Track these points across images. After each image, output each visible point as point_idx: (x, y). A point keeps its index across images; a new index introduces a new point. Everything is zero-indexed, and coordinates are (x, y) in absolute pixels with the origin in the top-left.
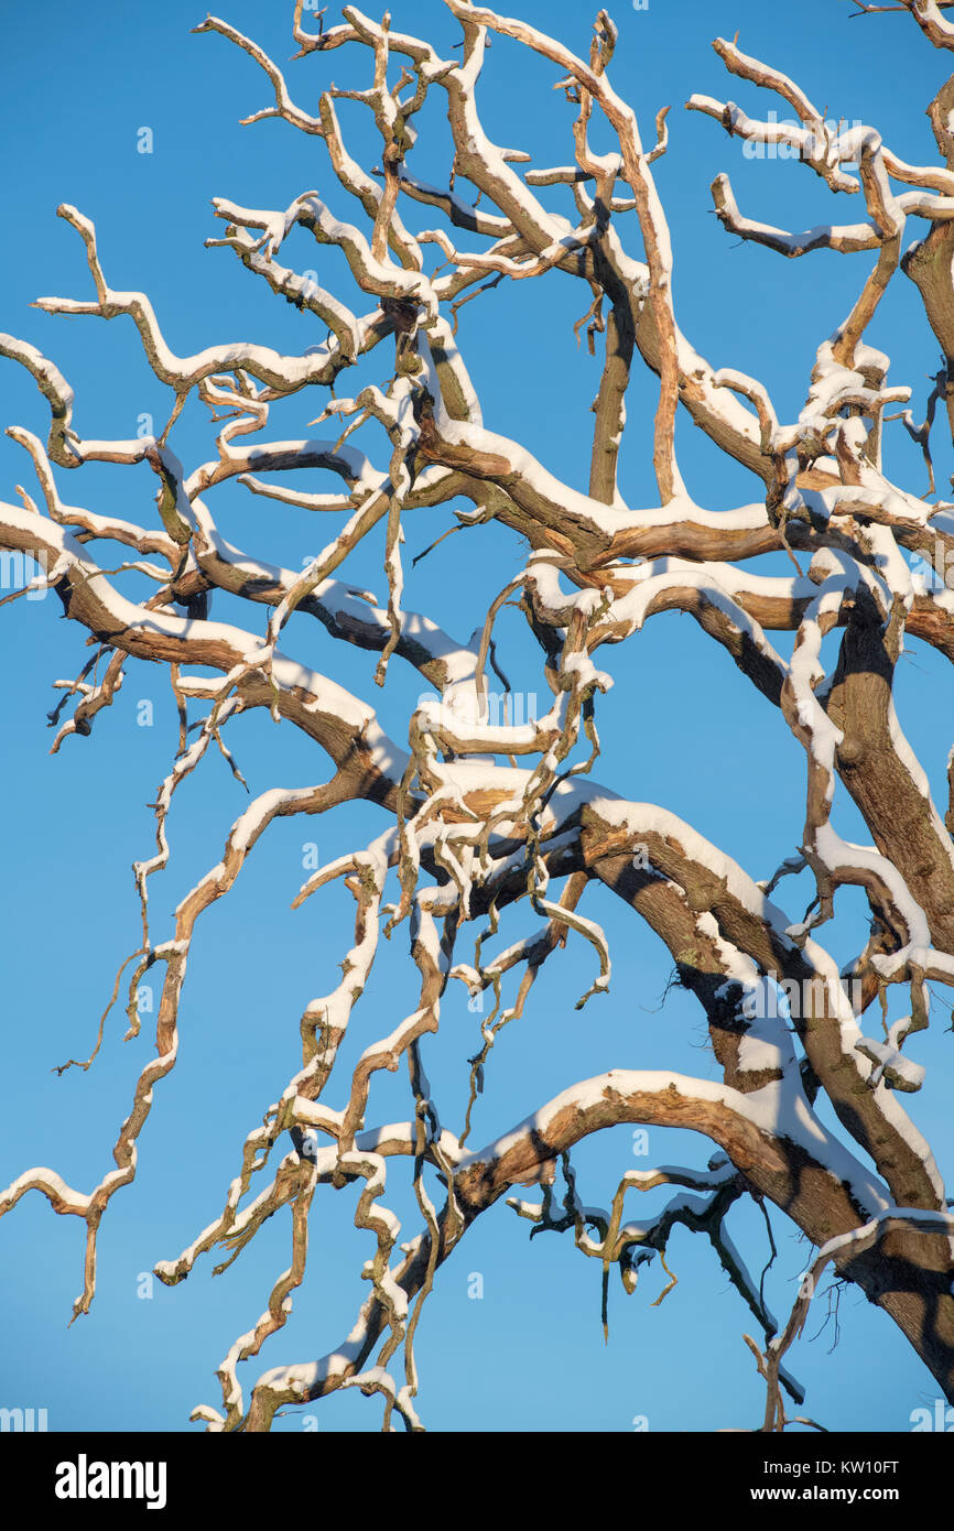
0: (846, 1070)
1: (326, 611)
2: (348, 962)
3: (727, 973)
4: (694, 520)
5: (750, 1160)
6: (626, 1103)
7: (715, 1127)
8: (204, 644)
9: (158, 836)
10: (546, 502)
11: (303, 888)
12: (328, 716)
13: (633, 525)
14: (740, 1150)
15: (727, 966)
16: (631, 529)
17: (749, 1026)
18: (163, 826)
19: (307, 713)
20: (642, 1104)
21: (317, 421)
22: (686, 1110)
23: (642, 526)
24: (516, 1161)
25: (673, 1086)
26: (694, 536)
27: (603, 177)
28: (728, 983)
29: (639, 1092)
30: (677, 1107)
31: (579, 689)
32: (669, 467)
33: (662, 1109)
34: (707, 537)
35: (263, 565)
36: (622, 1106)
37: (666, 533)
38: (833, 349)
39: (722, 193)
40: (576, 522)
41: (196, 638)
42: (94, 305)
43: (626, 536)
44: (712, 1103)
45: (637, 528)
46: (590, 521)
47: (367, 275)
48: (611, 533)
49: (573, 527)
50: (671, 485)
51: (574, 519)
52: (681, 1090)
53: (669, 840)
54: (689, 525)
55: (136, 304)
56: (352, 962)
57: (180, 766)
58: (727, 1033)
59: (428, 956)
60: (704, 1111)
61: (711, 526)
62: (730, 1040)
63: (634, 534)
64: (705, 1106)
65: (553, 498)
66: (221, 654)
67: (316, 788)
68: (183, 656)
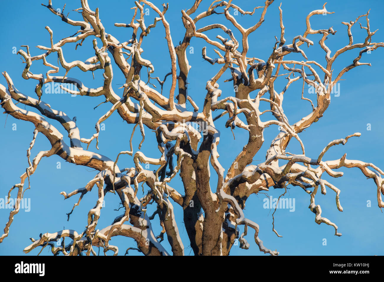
0: (173, 230)
1: (41, 109)
2: (99, 201)
3: (134, 203)
4: (177, 114)
5: (143, 245)
6: (121, 231)
7: (138, 238)
8: (31, 117)
9: (29, 162)
10: (149, 107)
11: (88, 183)
12: (55, 136)
13: (166, 114)
14: (141, 243)
15: (134, 201)
16: (165, 115)
17: (140, 215)
18: (29, 159)
19: (50, 135)
20: (124, 232)
21: (120, 88)
22: (133, 234)
23: (168, 114)
24: (95, 241)
25: (131, 228)
26: (177, 118)
27: (136, 28)
28: (135, 205)
29: (124, 229)
30: (131, 233)
31: (181, 156)
32: (173, 102)
33: (128, 233)
34: (180, 118)
35: (24, 95)
36: (121, 232)
37: (172, 116)
38: (211, 82)
39: (204, 51)
40: (154, 112)
41: (29, 115)
42: (50, 49)
43: (165, 116)
44: (138, 233)
45: (167, 115)
46: (157, 112)
47: (139, 60)
48: (162, 115)
49: (153, 113)
50: (173, 106)
51: (154, 111)
52: (132, 229)
53: (152, 179)
54: (177, 115)
55: (59, 50)
56: (100, 202)
57: (31, 146)
58: (135, 217)
59: (127, 204)
60: (136, 234)
61: (181, 116)
62: (136, 218)
63: (166, 116)
64: (137, 233)
65: (150, 106)
66: (34, 120)
67: (48, 151)
68: (26, 119)
